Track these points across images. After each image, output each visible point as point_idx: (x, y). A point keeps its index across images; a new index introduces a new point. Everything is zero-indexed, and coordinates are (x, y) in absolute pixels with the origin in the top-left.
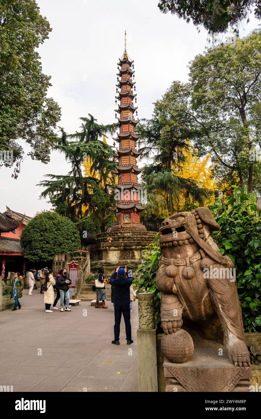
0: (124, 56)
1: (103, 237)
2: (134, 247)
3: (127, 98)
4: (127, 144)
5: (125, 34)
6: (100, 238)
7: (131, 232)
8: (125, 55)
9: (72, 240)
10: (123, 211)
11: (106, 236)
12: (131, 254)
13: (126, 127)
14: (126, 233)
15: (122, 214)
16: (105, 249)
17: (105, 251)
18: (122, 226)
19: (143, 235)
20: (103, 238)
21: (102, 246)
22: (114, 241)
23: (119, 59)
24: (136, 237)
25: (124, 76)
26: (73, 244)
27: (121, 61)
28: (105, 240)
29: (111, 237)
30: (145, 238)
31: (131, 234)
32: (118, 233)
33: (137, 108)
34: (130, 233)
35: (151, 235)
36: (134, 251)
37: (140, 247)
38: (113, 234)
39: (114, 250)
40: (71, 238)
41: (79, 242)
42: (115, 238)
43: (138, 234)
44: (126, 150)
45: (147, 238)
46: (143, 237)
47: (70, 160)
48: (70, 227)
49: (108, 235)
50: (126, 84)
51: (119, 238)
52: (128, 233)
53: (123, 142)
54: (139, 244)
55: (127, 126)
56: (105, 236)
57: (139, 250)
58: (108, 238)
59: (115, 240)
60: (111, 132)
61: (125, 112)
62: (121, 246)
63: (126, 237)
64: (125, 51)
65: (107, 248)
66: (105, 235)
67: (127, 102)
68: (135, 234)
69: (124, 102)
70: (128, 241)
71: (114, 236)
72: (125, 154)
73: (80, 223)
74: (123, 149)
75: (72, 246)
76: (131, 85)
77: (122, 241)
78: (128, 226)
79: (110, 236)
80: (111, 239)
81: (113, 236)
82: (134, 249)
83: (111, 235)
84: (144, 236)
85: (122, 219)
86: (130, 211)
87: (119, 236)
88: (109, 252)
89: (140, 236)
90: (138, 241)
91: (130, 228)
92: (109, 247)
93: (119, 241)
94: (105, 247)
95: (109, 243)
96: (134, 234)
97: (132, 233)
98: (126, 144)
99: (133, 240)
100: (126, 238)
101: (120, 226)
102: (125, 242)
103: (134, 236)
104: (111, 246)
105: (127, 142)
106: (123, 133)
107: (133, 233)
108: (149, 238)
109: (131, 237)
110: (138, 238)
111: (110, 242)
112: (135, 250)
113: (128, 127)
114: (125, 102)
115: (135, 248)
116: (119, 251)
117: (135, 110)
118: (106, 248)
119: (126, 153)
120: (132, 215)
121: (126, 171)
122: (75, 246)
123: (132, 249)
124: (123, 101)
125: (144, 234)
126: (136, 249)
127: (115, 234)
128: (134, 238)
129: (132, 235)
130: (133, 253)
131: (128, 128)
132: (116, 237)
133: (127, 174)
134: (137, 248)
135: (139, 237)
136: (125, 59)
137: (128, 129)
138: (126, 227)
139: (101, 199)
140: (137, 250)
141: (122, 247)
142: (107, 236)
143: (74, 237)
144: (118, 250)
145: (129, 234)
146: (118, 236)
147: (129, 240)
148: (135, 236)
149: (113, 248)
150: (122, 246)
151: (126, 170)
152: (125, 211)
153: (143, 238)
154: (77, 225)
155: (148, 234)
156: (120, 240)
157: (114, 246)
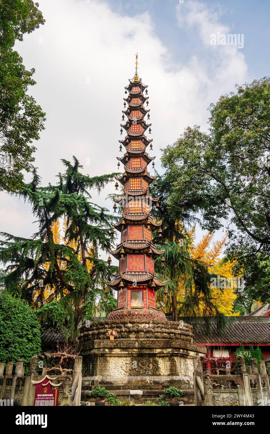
0: (135, 80)
1: (96, 329)
2: (158, 351)
3: (138, 126)
4: (139, 184)
5: (137, 57)
6: (91, 332)
7: (151, 322)
9: (28, 339)
10: (131, 286)
11: (102, 329)
12: (151, 365)
13: (136, 162)
14: (143, 323)
15: (129, 291)
16: (101, 354)
17: (101, 357)
18: (129, 312)
19: (172, 328)
20: (96, 332)
21: (96, 347)
22: (119, 338)
23: (129, 80)
24: (160, 332)
25: (135, 101)
26: (30, 345)
27: (131, 83)
28: (101, 336)
29: (114, 329)
30: (175, 334)
31: (151, 325)
32: (127, 323)
33: (152, 140)
34: (149, 323)
35: (184, 330)
36: (157, 359)
37: (170, 350)
38: (118, 323)
39: (120, 356)
40: (27, 334)
41: (39, 342)
42: (121, 332)
43: (164, 326)
44: (136, 192)
45: (179, 334)
46: (172, 333)
47: (38, 216)
48: (27, 315)
49: (107, 326)
50: (138, 110)
51: (130, 332)
52: (146, 323)
53: (133, 182)
54: (167, 345)
55: (139, 160)
56: (100, 329)
57: (167, 356)
58: (110, 332)
59: (121, 335)
60: (99, 186)
61: (136, 142)
62: (133, 348)
63: (143, 331)
64: (136, 74)
65: (107, 350)
66: (101, 327)
68: (159, 327)
69: (135, 130)
70: (146, 339)
71: (121, 327)
73: (45, 310)
75: (27, 348)
76: (144, 112)
77: (135, 339)
78: (141, 313)
79: (112, 328)
80: (114, 333)
81: (117, 327)
82: (158, 355)
83: (114, 325)
84: (173, 330)
85: (129, 299)
86: (143, 286)
87: (129, 328)
88: (108, 358)
89: (167, 330)
90: (163, 339)
91: (144, 316)
92: (111, 349)
93: (129, 337)
94: (102, 350)
95: (111, 342)
96: (156, 326)
97: (153, 323)
98: (137, 184)
99: (156, 338)
100: (142, 333)
101: (125, 312)
102: (142, 339)
103: (156, 330)
104: (114, 348)
105: (139, 181)
107: (155, 323)
108: (181, 334)
109: (152, 332)
110: (163, 333)
111: (112, 338)
112: (160, 357)
113: (140, 162)
115: (159, 353)
116: (129, 359)
117: (149, 142)
118: (104, 351)
120: (145, 294)
121: (136, 223)
122: (32, 350)
123: (155, 355)
124: (133, 129)
125: (173, 326)
126: (162, 355)
127: (122, 325)
128: (156, 334)
129: (154, 328)
130: (156, 362)
132: (124, 330)
133: (138, 227)
134: (163, 353)
135: (165, 333)
136: (137, 82)
137: (140, 164)
138: (136, 313)
139: (80, 274)
140: (163, 357)
141: (135, 350)
142: (106, 328)
143: (32, 332)
144: (126, 357)
145: (147, 325)
146: (127, 327)
147: (147, 337)
148: (159, 330)
149: (117, 351)
150: (136, 348)
151: (138, 221)
153: (171, 335)
154: (39, 314)
155: (179, 328)
156: (131, 336)
157: (120, 348)
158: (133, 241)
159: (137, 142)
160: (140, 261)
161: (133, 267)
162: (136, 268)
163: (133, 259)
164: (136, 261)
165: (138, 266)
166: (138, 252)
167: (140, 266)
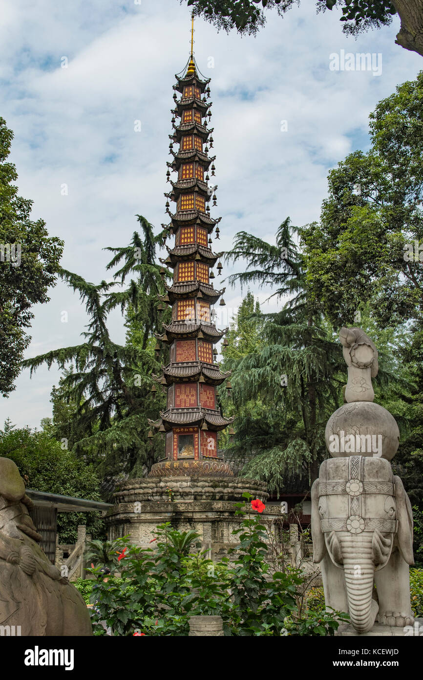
0: (189, 69)
2: (197, 515)
3: (191, 167)
4: (191, 272)
7: (190, 480)
8: (192, 66)
10: (176, 429)
13: (187, 233)
15: (176, 436)
17: (128, 522)
20: (126, 492)
21: (121, 512)
23: (177, 77)
24: (201, 492)
25: (187, 116)
31: (190, 484)
32: (160, 482)
36: (195, 524)
39: (150, 522)
44: (186, 286)
50: (191, 134)
53: (182, 268)
55: (192, 230)
61: (187, 198)
62: (165, 513)
63: (178, 491)
64: (192, 56)
67: (191, 176)
68: (201, 485)
69: (186, 174)
70: (182, 501)
71: (153, 487)
72: (185, 296)
74: (181, 284)
76: (203, 136)
78: (187, 466)
82: (196, 520)
83: (145, 484)
84: (221, 490)
85: (176, 447)
86: (194, 428)
87: (162, 488)
88: (137, 525)
89: (212, 490)
90: (206, 501)
91: (191, 469)
92: (140, 513)
96: (197, 484)
98: (188, 272)
99: (195, 499)
100: (179, 494)
101: (168, 464)
102: (177, 502)
103: (197, 489)
104: (144, 513)
105: (191, 267)
106: (182, 247)
108: (233, 494)
109: (190, 492)
110: (206, 493)
112: (198, 522)
113: (194, 232)
114: (188, 176)
117: (212, 193)
119: (187, 294)
120: (196, 439)
121: (185, 336)
123: (192, 520)
124: (184, 172)
125: (221, 485)
126: (201, 520)
128: (196, 495)
129: (194, 487)
131: (192, 235)
133: (189, 342)
134: (202, 518)
135: (209, 493)
136: (191, 75)
137: (194, 238)
140: (202, 522)
144: (159, 522)
145: (186, 484)
147: (185, 499)
148: (201, 489)
149: (147, 516)
151: (187, 334)
152: (182, 430)
153: (218, 495)
155: (231, 486)
156: (164, 497)
158: (180, 364)
159: (190, 198)
160: (190, 393)
161: (181, 402)
162: (185, 402)
163: (181, 390)
164: (185, 392)
165: (188, 400)
166: (187, 380)
167: (190, 399)
